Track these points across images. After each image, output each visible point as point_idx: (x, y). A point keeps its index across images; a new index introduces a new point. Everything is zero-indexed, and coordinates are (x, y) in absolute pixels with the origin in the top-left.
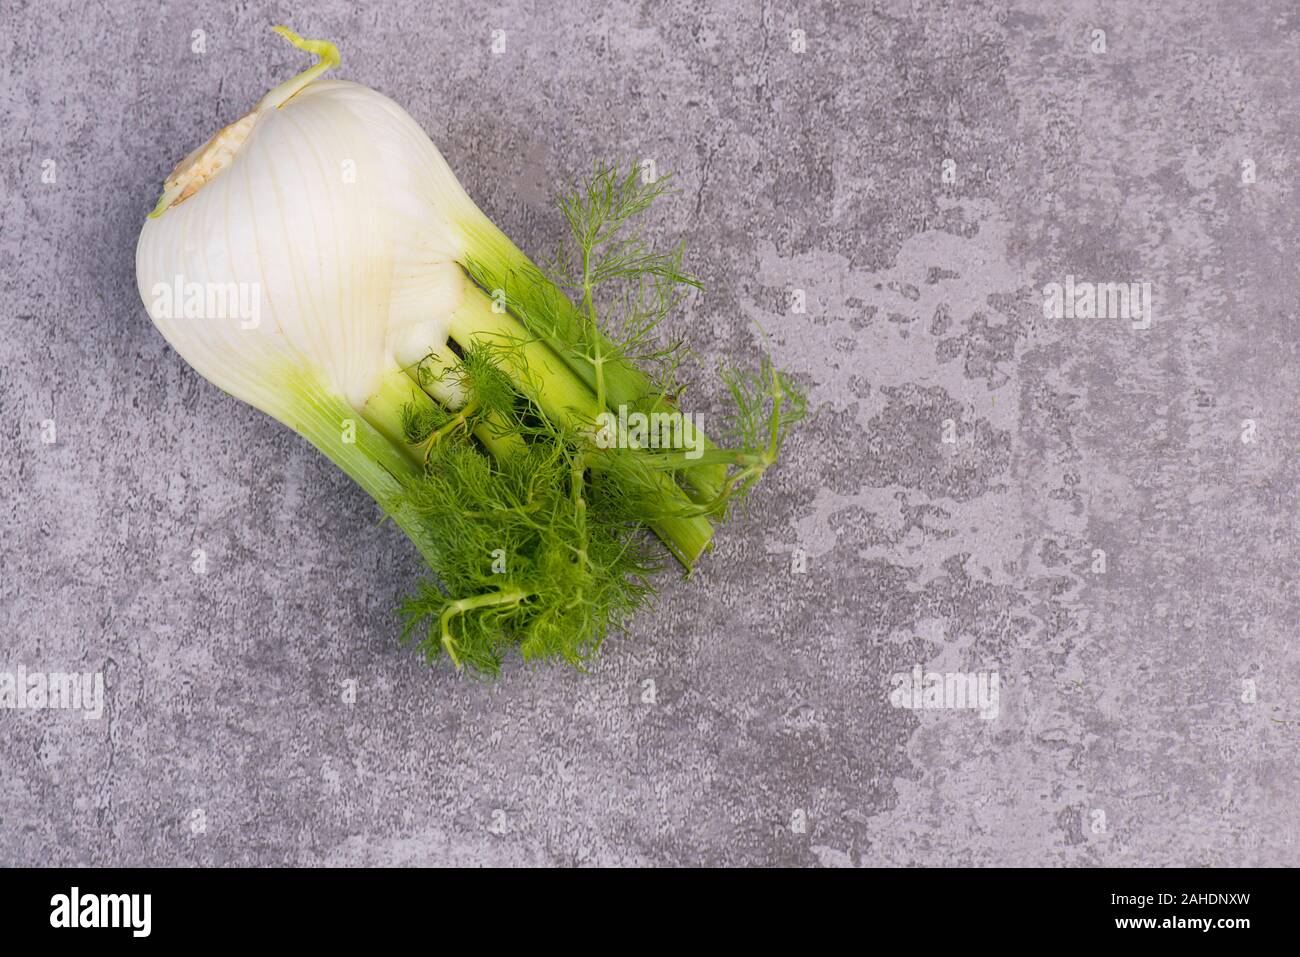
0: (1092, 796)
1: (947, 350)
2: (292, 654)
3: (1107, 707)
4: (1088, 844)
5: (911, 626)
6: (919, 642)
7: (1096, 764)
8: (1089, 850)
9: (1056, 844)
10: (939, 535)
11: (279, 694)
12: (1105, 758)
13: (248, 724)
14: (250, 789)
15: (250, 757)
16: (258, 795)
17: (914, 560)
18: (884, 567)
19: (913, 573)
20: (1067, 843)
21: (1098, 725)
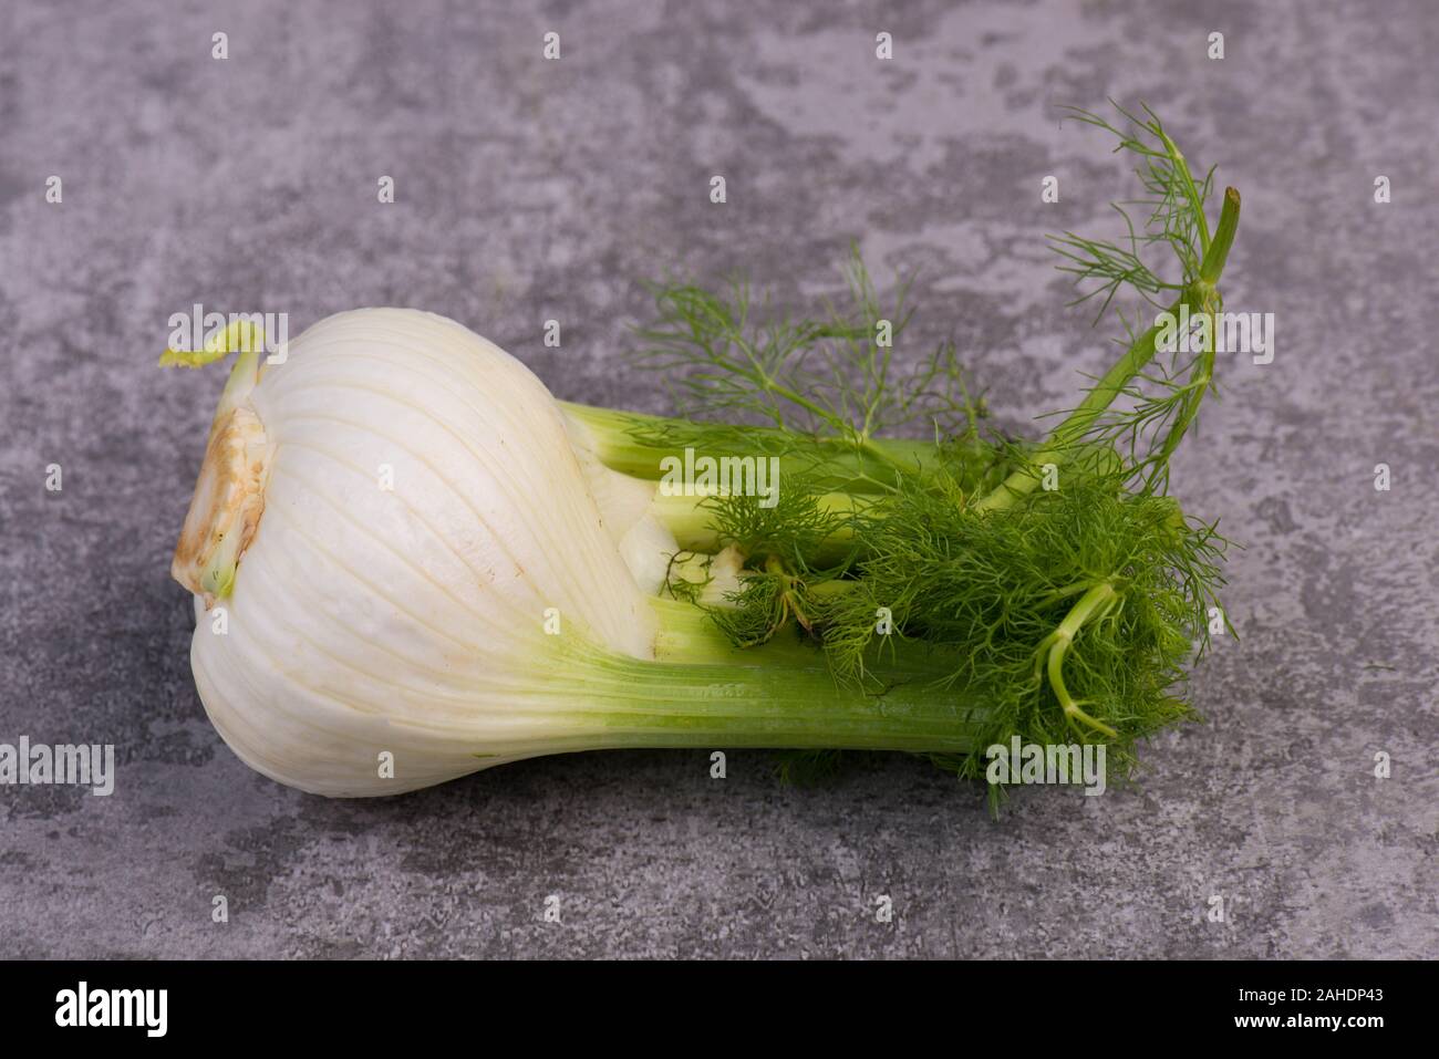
0: (1300, 485)
1: (1019, 101)
2: (152, 444)
3: (1302, 398)
4: (1305, 531)
5: (1015, 346)
6: (1029, 361)
7: (1298, 454)
8: (1307, 537)
9: (1259, 535)
10: (1037, 261)
11: (134, 483)
12: (1311, 447)
13: (93, 515)
14: (97, 578)
15: (97, 546)
16: (108, 582)
17: (1010, 286)
18: (967, 298)
19: (1008, 299)
20: (1274, 533)
21: (1294, 416)
